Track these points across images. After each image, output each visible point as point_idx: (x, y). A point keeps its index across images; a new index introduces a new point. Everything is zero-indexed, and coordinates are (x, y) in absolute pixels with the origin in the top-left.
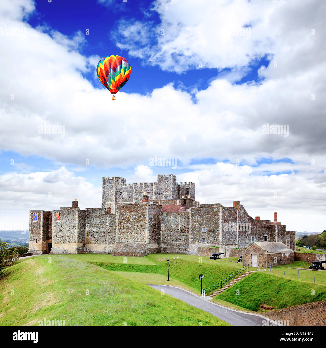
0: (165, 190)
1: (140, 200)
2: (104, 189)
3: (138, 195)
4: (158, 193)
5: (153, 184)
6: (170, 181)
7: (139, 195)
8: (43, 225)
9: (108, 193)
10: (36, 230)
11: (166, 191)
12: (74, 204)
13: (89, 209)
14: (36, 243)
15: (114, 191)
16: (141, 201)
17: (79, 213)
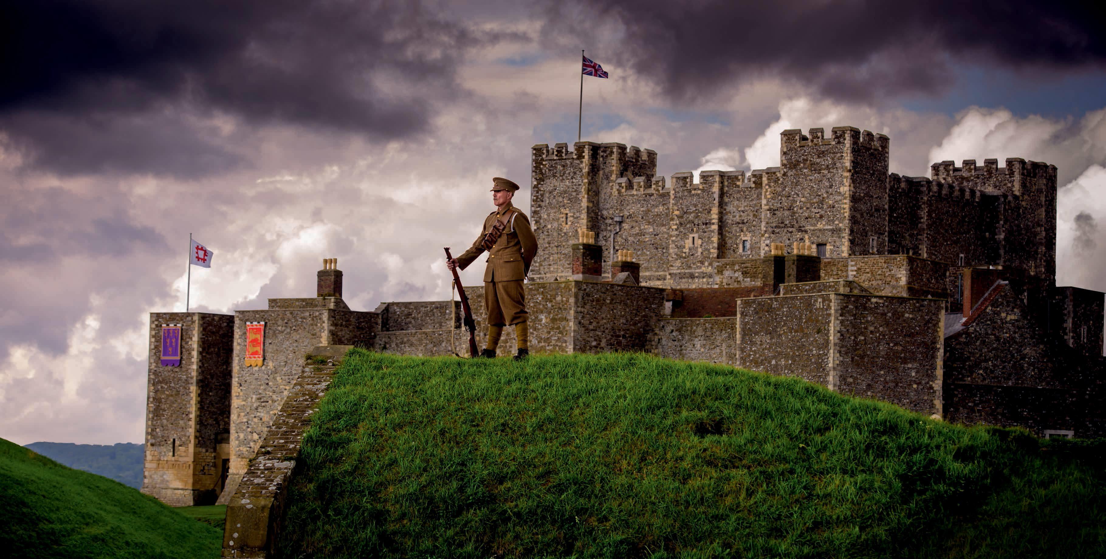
0: (816, 211)
1: (702, 263)
2: (540, 206)
3: (691, 236)
4: (782, 225)
5: (761, 177)
6: (838, 165)
7: (696, 236)
8: (200, 378)
9: (555, 225)
10: (171, 398)
11: (821, 217)
12: (322, 283)
13: (393, 304)
14: (173, 458)
15: (584, 216)
16: (706, 264)
17: (335, 325)
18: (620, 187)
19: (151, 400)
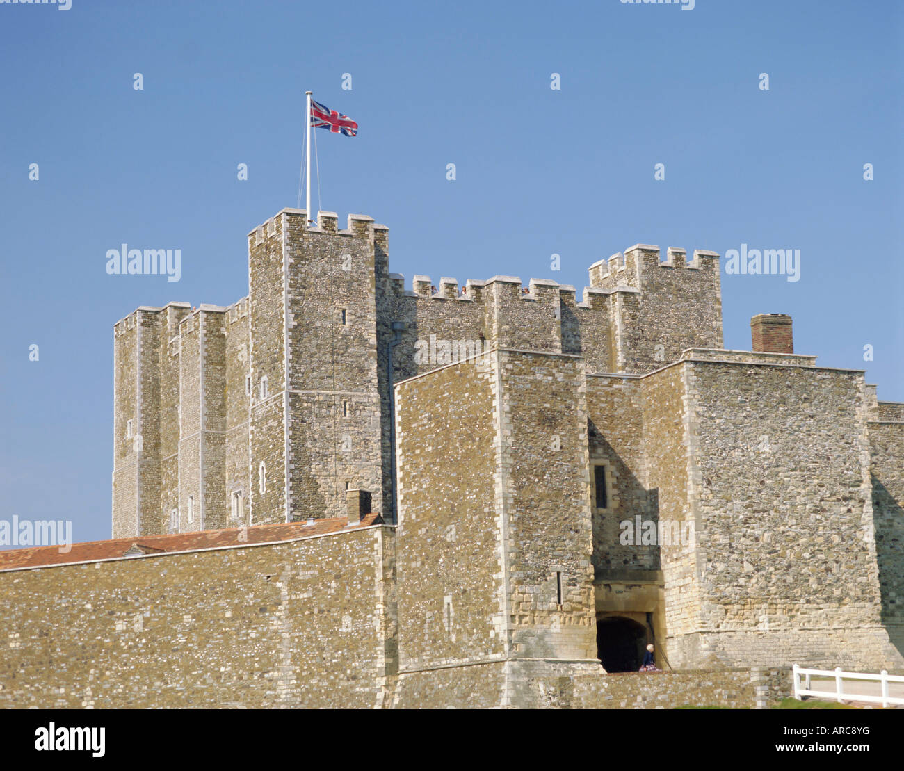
9: (327, 323)
10: (547, 501)
18: (396, 284)
19: (511, 501)
